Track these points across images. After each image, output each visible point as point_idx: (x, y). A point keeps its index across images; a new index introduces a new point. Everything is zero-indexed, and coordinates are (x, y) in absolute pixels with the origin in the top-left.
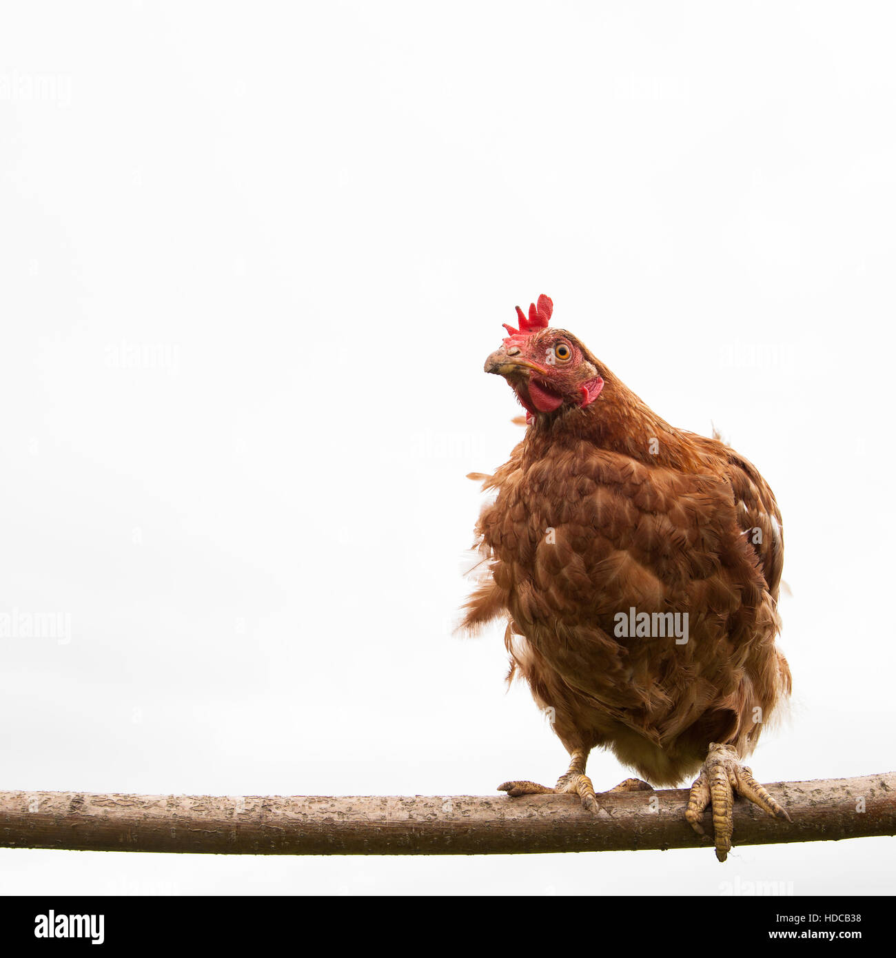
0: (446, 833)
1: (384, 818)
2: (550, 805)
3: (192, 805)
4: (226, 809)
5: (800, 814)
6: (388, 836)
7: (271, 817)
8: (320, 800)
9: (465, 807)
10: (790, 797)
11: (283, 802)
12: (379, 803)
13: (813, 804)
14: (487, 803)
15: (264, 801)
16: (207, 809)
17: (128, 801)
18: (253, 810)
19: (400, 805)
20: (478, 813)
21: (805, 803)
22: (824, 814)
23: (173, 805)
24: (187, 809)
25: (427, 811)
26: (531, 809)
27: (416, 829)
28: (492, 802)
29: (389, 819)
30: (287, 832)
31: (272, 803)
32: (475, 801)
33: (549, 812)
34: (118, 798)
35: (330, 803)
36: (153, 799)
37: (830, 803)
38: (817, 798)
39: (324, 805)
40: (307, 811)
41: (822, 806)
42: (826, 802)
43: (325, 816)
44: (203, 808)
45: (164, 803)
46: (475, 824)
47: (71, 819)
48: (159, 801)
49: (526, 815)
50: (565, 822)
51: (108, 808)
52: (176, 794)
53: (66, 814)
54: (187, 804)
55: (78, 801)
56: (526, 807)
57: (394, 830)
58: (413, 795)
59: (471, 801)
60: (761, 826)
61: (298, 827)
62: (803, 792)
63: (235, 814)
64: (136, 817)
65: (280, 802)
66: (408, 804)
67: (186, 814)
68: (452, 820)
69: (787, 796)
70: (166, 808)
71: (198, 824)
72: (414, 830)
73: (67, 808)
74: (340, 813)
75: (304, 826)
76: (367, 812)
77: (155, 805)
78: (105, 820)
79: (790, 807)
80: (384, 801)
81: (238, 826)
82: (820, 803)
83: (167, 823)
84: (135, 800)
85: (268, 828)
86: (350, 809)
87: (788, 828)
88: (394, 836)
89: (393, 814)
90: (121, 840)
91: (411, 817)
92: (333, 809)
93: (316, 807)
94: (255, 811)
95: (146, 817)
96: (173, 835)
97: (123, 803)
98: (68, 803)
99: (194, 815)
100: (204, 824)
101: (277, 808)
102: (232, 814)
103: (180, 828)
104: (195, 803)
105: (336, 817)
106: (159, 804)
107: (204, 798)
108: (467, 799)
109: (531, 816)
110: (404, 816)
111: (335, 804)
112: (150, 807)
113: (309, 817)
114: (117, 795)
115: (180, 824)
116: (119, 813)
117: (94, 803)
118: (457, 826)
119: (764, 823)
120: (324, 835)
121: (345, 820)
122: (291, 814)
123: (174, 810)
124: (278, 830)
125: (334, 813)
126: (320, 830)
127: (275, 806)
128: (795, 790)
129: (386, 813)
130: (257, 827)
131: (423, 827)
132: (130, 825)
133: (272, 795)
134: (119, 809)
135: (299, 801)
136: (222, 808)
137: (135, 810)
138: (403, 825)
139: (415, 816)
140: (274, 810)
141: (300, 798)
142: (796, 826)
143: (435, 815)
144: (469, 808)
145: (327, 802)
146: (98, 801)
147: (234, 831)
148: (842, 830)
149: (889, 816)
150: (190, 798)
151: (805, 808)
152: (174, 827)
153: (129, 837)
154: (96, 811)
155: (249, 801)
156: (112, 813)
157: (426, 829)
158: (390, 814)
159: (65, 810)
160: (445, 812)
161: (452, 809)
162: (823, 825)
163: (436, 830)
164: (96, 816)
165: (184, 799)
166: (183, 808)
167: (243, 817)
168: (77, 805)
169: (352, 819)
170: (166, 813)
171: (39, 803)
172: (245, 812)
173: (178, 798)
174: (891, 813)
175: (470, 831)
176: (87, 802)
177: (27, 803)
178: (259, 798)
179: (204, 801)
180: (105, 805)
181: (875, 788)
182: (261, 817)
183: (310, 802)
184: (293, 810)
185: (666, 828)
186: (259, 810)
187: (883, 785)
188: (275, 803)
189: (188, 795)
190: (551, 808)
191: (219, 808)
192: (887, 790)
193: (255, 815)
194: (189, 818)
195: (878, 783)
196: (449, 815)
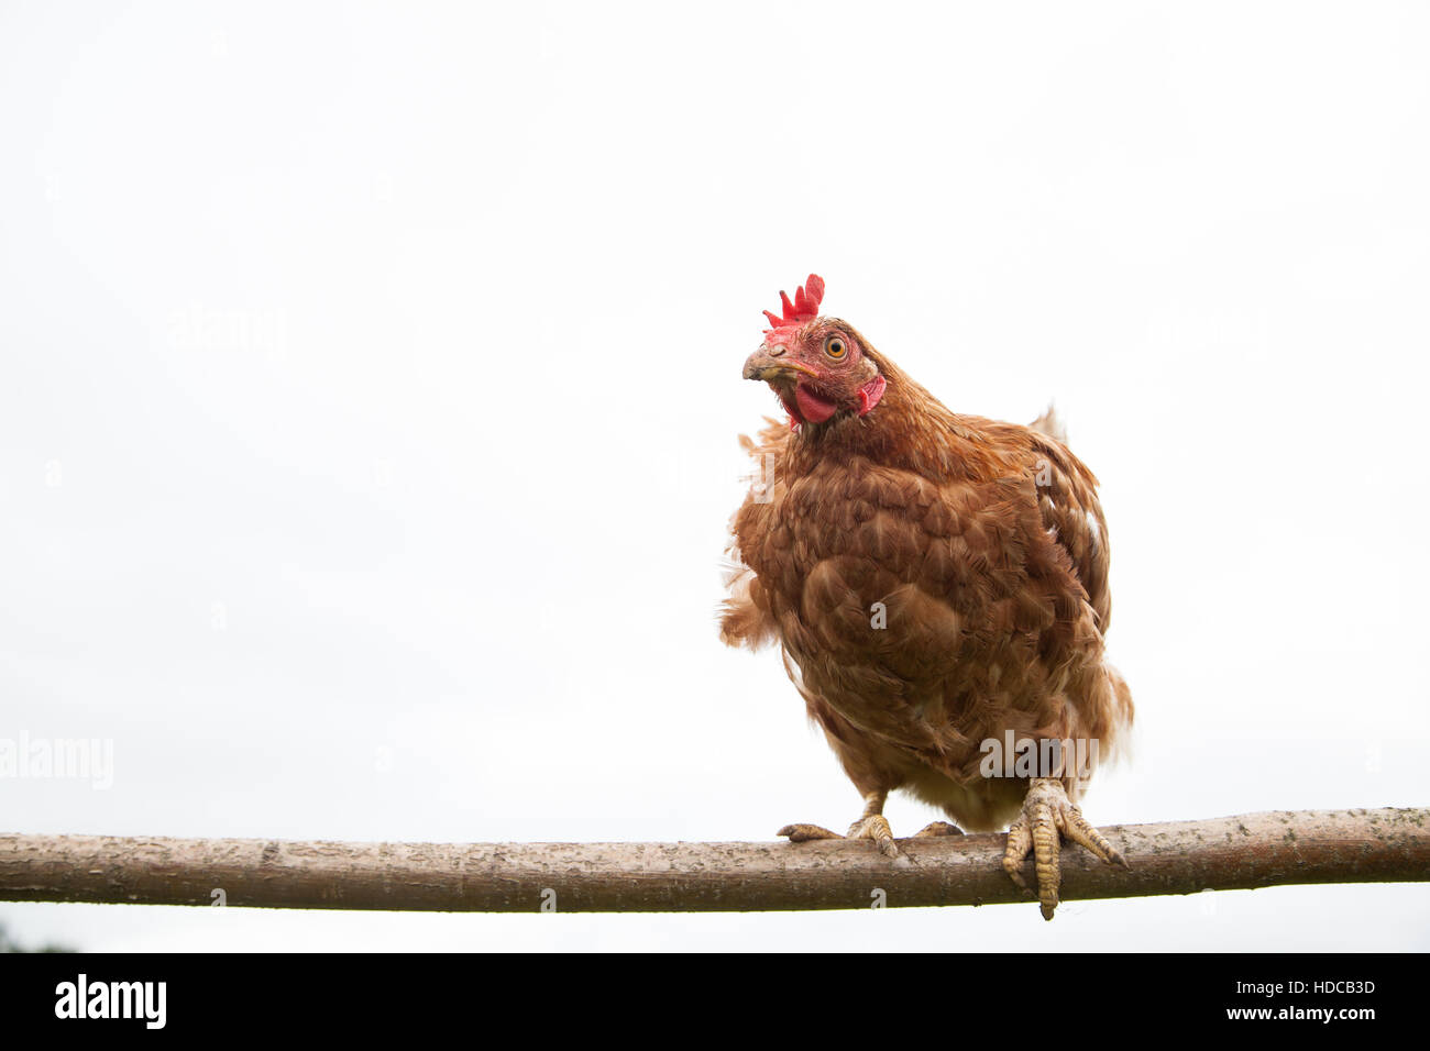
0: (716, 886)
1: (640, 868)
2: (839, 852)
3: (409, 854)
4: (451, 858)
5: (1141, 863)
6: (645, 890)
7: (504, 867)
8: (564, 847)
9: (738, 855)
10: (1129, 843)
11: (519, 849)
12: (634, 850)
13: (1157, 851)
14: (764, 850)
15: (496, 849)
16: (428, 858)
17: (332, 850)
18: (483, 859)
19: (660, 854)
20: (754, 862)
21: (1148, 850)
22: (1170, 863)
23: (386, 853)
24: (403, 858)
25: (692, 861)
26: (817, 857)
27: (679, 881)
28: (769, 849)
29: (646, 870)
30: (524, 886)
31: (505, 850)
32: (750, 847)
33: (839, 860)
34: (321, 846)
35: (576, 851)
36: (363, 847)
37: (1177, 851)
38: (1162, 844)
39: (568, 853)
40: (548, 860)
41: (1168, 853)
42: (1173, 849)
43: (570, 866)
44: (422, 857)
45: (375, 851)
46: (749, 875)
47: (263, 870)
48: (369, 849)
49: (811, 864)
50: (858, 873)
51: (307, 858)
52: (390, 842)
53: (257, 866)
54: (404, 852)
55: (273, 849)
56: (811, 855)
57: (651, 882)
58: (675, 841)
59: (745, 849)
60: (1095, 877)
61: (537, 879)
62: (1144, 837)
63: (462, 864)
64: (341, 868)
65: (516, 849)
66: (669, 851)
67: (403, 865)
68: (722, 870)
69: (1125, 842)
70: (379, 858)
71: (416, 877)
72: (676, 883)
73: (260, 858)
74: (587, 863)
75: (545, 878)
76: (620, 861)
77: (365, 853)
78: (305, 872)
79: (1129, 855)
80: (641, 848)
81: (465, 878)
82: (1165, 849)
83: (380, 876)
84: (341, 847)
85: (501, 882)
86: (600, 857)
87: (1126, 879)
88: (653, 889)
89: (652, 863)
90: (324, 896)
91: (672, 867)
92: (578, 858)
93: (558, 855)
94: (485, 861)
95: (354, 868)
96: (387, 889)
97: (326, 852)
98: (260, 852)
99: (412, 866)
100: (424, 877)
101: (512, 857)
102: (457, 864)
103: (396, 882)
104: (413, 851)
105: (583, 868)
106: (371, 852)
107: (423, 845)
108: (740, 845)
109: (817, 865)
110: (664, 866)
111: (582, 851)
112: (359, 856)
113: (551, 868)
114: (319, 842)
115: (396, 877)
116: (321, 864)
117: (291, 852)
118: (730, 877)
119: (1098, 874)
120: (568, 889)
121: (594, 870)
122: (529, 864)
123: (388, 860)
124: (514, 883)
125: (581, 862)
126: (564, 882)
127: (509, 855)
128: (1135, 835)
129: (642, 863)
130: (489, 880)
131: (687, 879)
132: (337, 878)
133: (505, 841)
134: (322, 858)
135: (538, 848)
136: (446, 857)
137: (341, 859)
138: (664, 877)
139: (677, 866)
140: (508, 859)
141: (539, 845)
142: (1136, 878)
143: (702, 865)
144: (743, 856)
145: (572, 850)
146: (296, 849)
147: (460, 885)
148: (1193, 883)
149: (1249, 865)
150: (407, 845)
151: (1147, 855)
152: (388, 881)
153: (333, 892)
154: (293, 862)
155: (477, 848)
156: (313, 863)
157: (691, 882)
158: (648, 864)
159: (256, 861)
160: (714, 861)
161: (722, 857)
162: (1169, 877)
163: (703, 883)
164: (294, 868)
165: (400, 847)
166: (399, 857)
167: (471, 868)
168: (272, 855)
169: (602, 869)
170: (379, 864)
171: (225, 852)
172: (474, 862)
173: (392, 845)
174: (1252, 862)
175: (743, 883)
176: (283, 851)
177: (211, 852)
178: (490, 845)
179: (424, 849)
180: (305, 854)
181: (1232, 832)
182: (493, 868)
183: (552, 850)
184: (531, 859)
185: (979, 880)
186: (489, 859)
187: (1242, 828)
188: (510, 851)
189: (405, 842)
190: (841, 856)
191: (442, 857)
192: (1246, 835)
193: (485, 866)
194: (406, 869)
195: (1236, 826)
196: (719, 865)
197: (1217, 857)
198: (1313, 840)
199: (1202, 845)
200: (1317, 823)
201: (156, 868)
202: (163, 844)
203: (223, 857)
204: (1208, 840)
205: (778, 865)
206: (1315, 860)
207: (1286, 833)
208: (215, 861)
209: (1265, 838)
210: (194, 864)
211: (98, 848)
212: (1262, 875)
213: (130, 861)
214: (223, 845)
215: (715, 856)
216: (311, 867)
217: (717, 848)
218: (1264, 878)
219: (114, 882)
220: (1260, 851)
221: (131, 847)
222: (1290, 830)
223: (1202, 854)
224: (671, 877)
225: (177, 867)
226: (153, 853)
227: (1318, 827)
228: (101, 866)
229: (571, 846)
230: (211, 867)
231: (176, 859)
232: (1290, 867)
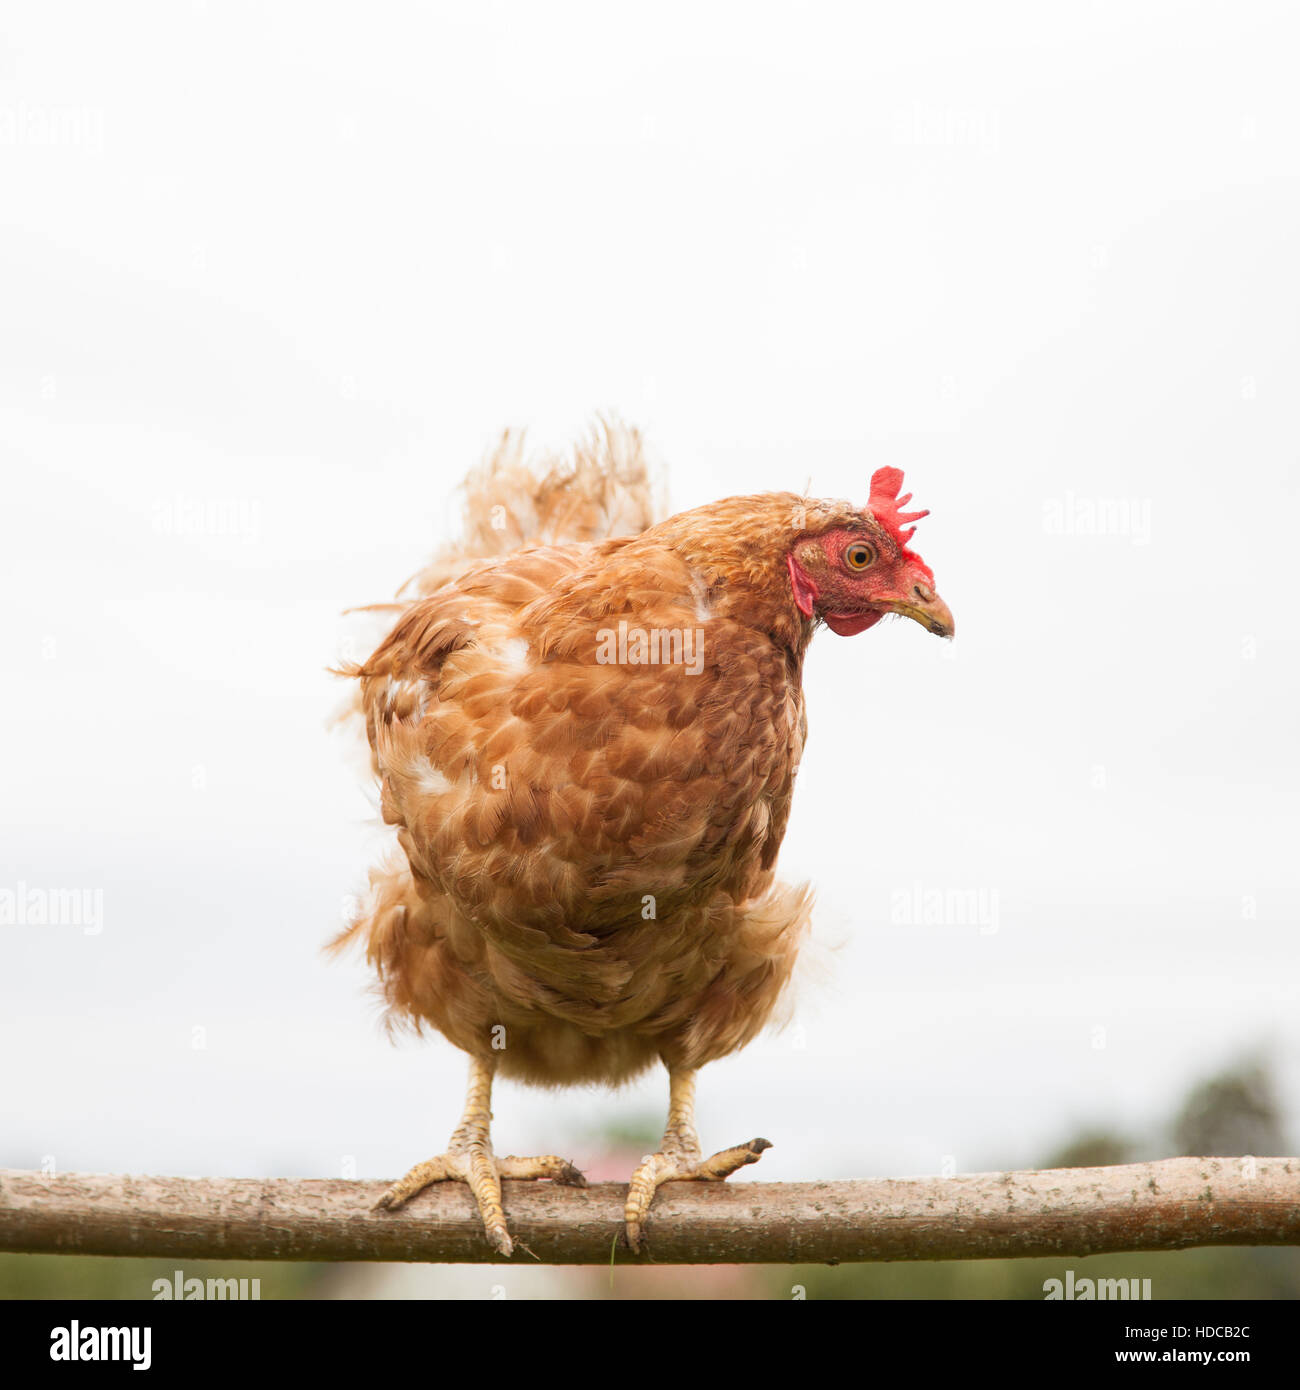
1: (435, 1218)
3: (159, 1195)
4: (209, 1201)
5: (1026, 1224)
6: (442, 1241)
7: (274, 1213)
8: (344, 1187)
10: (1015, 1201)
11: (291, 1190)
13: (1047, 1210)
15: (264, 1190)
16: (181, 1200)
17: (66, 1188)
18: (248, 1203)
19: (459, 1200)
20: (571, 1212)
21: (1036, 1209)
22: (1060, 1225)
23: (130, 1193)
24: (153, 1200)
29: (443, 1219)
30: (298, 1236)
31: (274, 1192)
33: (671, 1213)
34: (52, 1182)
35: (359, 1192)
36: (102, 1184)
37: (1071, 1211)
40: (326, 1205)
41: (1060, 1213)
42: (1065, 1208)
43: (352, 1213)
44: (175, 1200)
45: (118, 1190)
46: (565, 1227)
48: (110, 1188)
50: (692, 1229)
51: (39, 1198)
52: (135, 1176)
54: (153, 1192)
57: (450, 1234)
60: (971, 1238)
62: (1034, 1193)
63: (223, 1209)
64: (79, 1211)
65: (287, 1191)
67: (152, 1208)
68: (531, 1222)
69: (1010, 1198)
70: (124, 1199)
71: (169, 1222)
72: (477, 1235)
75: (323, 1228)
77: (107, 1194)
78: (36, 1217)
79: (1014, 1214)
81: (227, 1226)
82: (1057, 1210)
83: (126, 1221)
84: (76, 1185)
85: (270, 1231)
87: (1007, 1242)
88: (451, 1242)
89: (449, 1212)
92: (362, 1203)
93: (338, 1199)
94: (250, 1204)
95: (94, 1211)
96: (135, 1235)
97: (58, 1191)
99: (164, 1210)
100: (178, 1223)
101: (283, 1200)
102: (217, 1208)
103: (144, 1228)
104: (164, 1191)
105: (367, 1216)
106: (112, 1191)
107: (175, 1182)
110: (464, 1215)
111: (365, 1193)
112: (98, 1197)
113: (330, 1215)
114: (49, 1178)
115: (145, 1223)
116: (54, 1206)
117: (16, 1190)
118: (539, 1230)
119: (975, 1235)
120: (350, 1240)
121: (381, 1219)
122: (304, 1210)
123: (134, 1202)
124: (285, 1233)
125: (365, 1208)
127: (279, 1197)
128: (1025, 1190)
130: (255, 1228)
132: (74, 1222)
133: (273, 1179)
134: (54, 1199)
135: (313, 1188)
136: (204, 1200)
137: (78, 1200)
138: (463, 1228)
140: (278, 1203)
141: (313, 1184)
144: (557, 1205)
145: (354, 1192)
146: (22, 1187)
147: (221, 1234)
148: (1087, 1247)
149: (1153, 1229)
150: (155, 1182)
151: (1035, 1216)
152: (135, 1227)
154: (21, 1203)
155: (241, 1188)
156: (46, 1204)
158: (445, 1212)
162: (1059, 1241)
164: (22, 1210)
165: (147, 1185)
166: (147, 1198)
167: (234, 1214)
170: (124, 1207)
172: (237, 1206)
173: (138, 1183)
174: (1158, 1226)
175: (556, 1238)
176: (7, 1188)
178: (255, 1183)
179: (176, 1188)
180: (35, 1194)
181: (1139, 1189)
182: (260, 1214)
183: (331, 1192)
184: (306, 1204)
185: (834, 1239)
186: (256, 1202)
187: (1152, 1185)
188: (279, 1193)
189: (152, 1175)
191: (199, 1201)
192: (1155, 1193)
193: (250, 1211)
194: (157, 1214)
195: (1145, 1181)
196: (529, 1215)
197: (1117, 1219)
198: (1233, 1201)
199: (1100, 1205)
200: (1242, 1182)
204: (1110, 1199)
206: (1234, 1224)
207: (1203, 1192)
209: (1177, 1198)
212: (1170, 1239)
218: (1173, 1242)
220: (1170, 1212)
222: (1208, 1190)
223: (1099, 1214)
224: (471, 1229)
227: (1242, 1186)
232: (1204, 1232)
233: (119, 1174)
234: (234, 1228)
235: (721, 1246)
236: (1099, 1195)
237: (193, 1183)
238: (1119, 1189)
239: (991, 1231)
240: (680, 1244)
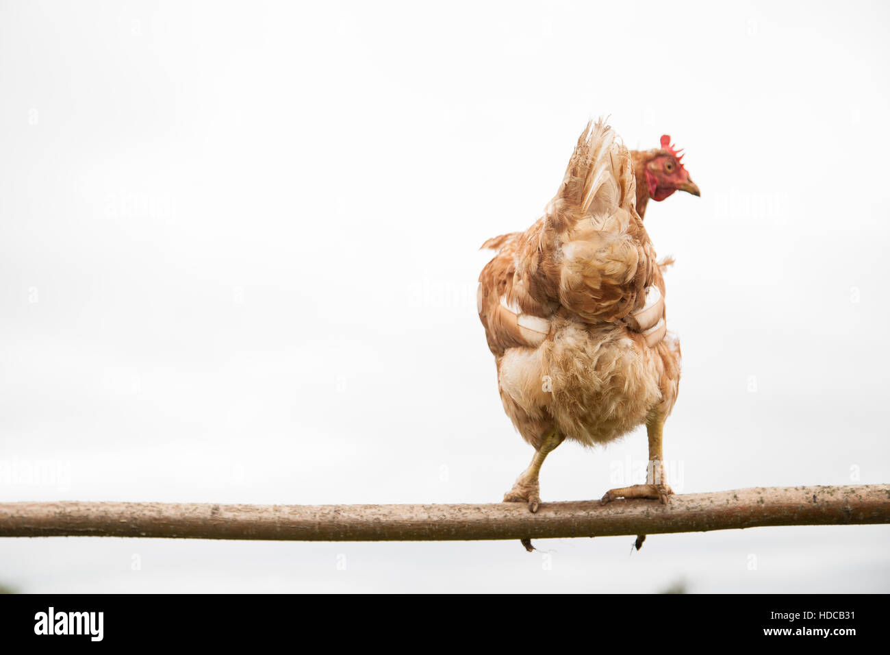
0: (452, 527)
1: (412, 518)
2: (518, 509)
3: (289, 511)
4: (311, 513)
5: (679, 515)
6: (415, 529)
7: (340, 518)
8: (371, 507)
9: (464, 511)
11: (347, 508)
12: (408, 508)
13: (688, 509)
14: (478, 508)
15: (335, 508)
16: (299, 513)
17: (248, 509)
18: (329, 513)
19: (422, 510)
20: (472, 514)
21: (683, 509)
22: (694, 515)
23: (277, 510)
24: (286, 513)
25: (440, 514)
27: (433, 525)
29: (415, 519)
30: (351, 527)
31: (340, 509)
32: (470, 507)
33: (518, 513)
34: (242, 507)
36: (264, 507)
37: (699, 509)
38: (691, 505)
40: (363, 514)
41: (694, 510)
42: (696, 508)
43: (375, 517)
44: (296, 513)
45: (271, 510)
46: (470, 521)
48: (268, 508)
49: (503, 516)
51: (236, 514)
52: (278, 504)
53: (209, 517)
54: (287, 510)
55: (216, 509)
57: (419, 525)
58: (431, 503)
59: (468, 507)
60: (654, 522)
61: (357, 524)
63: (317, 516)
64: (254, 519)
66: (427, 508)
67: (286, 517)
68: (455, 519)
70: (274, 513)
71: (294, 523)
72: (431, 525)
73: (210, 513)
74: (384, 515)
75: (362, 524)
76: (401, 514)
77: (266, 511)
78: (235, 521)
80: (412, 507)
81: (319, 524)
82: (693, 508)
83: (274, 522)
84: (253, 508)
85: (339, 525)
86: (391, 512)
88: (419, 529)
89: (418, 515)
90: (245, 533)
91: (429, 517)
92: (380, 513)
93: (368, 511)
95: (260, 518)
96: (279, 529)
97: (245, 510)
98: (210, 510)
99: (292, 518)
100: (298, 523)
102: (315, 516)
103: (283, 525)
104: (291, 509)
105: (383, 519)
106: (268, 510)
107: (297, 506)
108: (465, 505)
109: (506, 516)
110: (425, 516)
111: (381, 509)
112: (262, 512)
113: (365, 518)
114: (240, 505)
115: (283, 523)
116: (243, 517)
118: (459, 523)
120: (374, 529)
121: (388, 519)
122: (353, 516)
123: (278, 514)
124: (345, 526)
125: (380, 515)
126: (372, 525)
129: (413, 515)
130: (332, 524)
131: (437, 524)
132: (252, 524)
133: (340, 504)
134: (243, 513)
135: (357, 507)
136: (309, 512)
137: (253, 514)
138: (424, 523)
139: (432, 517)
140: (342, 513)
142: (676, 523)
143: (444, 516)
144: (467, 511)
145: (376, 508)
146: (229, 508)
147: (317, 527)
148: (707, 526)
149: (737, 516)
150: (287, 506)
152: (279, 525)
153: (250, 531)
154: (228, 515)
155: (325, 507)
156: (239, 516)
157: (439, 525)
158: (416, 515)
159: (208, 515)
160: (452, 514)
161: (455, 512)
162: (694, 522)
163: (446, 525)
164: (228, 519)
165: (284, 507)
166: (284, 512)
167: (323, 518)
168: (216, 511)
169: (391, 519)
170: (273, 516)
171: (191, 510)
172: (324, 515)
173: (280, 506)
174: (739, 515)
175: (467, 526)
176: (222, 510)
177: (184, 511)
178: (331, 506)
179: (297, 508)
180: (234, 511)
181: (730, 499)
182: (334, 518)
183: (365, 508)
184: (354, 513)
185: (592, 524)
186: (332, 513)
187: (735, 497)
188: (342, 509)
189: (286, 504)
190: (519, 511)
191: (307, 513)
192: (737, 500)
193: (330, 517)
194: (288, 519)
195: (732, 495)
196: (454, 516)
197: (720, 512)
198: (773, 503)
199: (713, 506)
200: (776, 494)
201: (155, 519)
202: (157, 506)
203: (190, 513)
204: (716, 503)
205: (485, 516)
206: (774, 513)
207: (759, 499)
208: (186, 515)
209: (747, 502)
210: (175, 517)
211: (123, 508)
212: (745, 521)
213: (141, 516)
214: (190, 507)
215: (452, 511)
216: (238, 518)
217: (453, 507)
218: (746, 523)
219: (133, 526)
220: (744, 509)
221: (140, 508)
222: (761, 498)
223: (712, 511)
224: (428, 523)
225: (167, 518)
226: (153, 511)
227: (777, 496)
228: (126, 518)
229: (375, 506)
230: (185, 518)
231: (166, 514)
232: (760, 517)
233: (272, 503)
234: (323, 524)
235: (540, 528)
236: (712, 502)
237: (304, 507)
238: (720, 499)
239: (663, 518)
240: (522, 527)
